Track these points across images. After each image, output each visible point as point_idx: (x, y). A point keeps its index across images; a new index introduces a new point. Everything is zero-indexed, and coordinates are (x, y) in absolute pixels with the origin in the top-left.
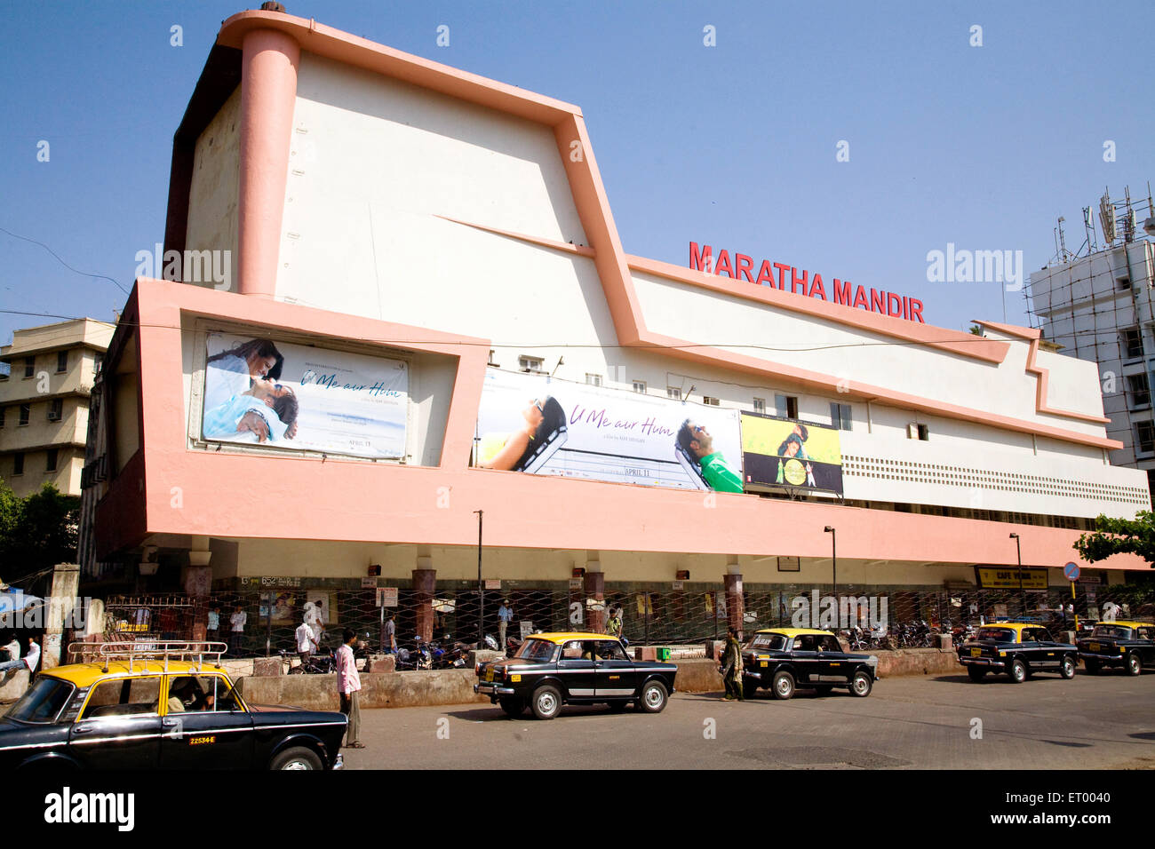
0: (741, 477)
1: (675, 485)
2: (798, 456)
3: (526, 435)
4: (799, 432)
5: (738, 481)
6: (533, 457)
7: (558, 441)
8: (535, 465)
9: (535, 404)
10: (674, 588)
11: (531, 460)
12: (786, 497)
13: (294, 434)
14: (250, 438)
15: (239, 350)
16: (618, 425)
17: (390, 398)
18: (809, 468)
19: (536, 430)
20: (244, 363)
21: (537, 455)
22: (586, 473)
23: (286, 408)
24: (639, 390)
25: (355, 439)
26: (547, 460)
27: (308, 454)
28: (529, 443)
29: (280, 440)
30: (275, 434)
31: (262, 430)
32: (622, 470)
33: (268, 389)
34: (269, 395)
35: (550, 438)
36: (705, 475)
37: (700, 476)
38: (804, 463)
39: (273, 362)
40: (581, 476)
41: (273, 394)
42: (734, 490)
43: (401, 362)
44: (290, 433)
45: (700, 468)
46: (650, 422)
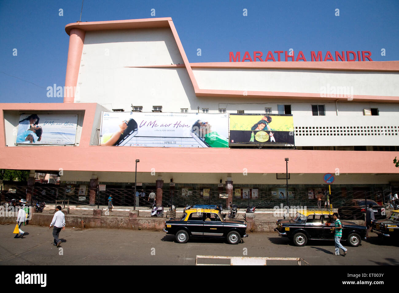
0: (228, 141)
1: (190, 146)
2: (265, 129)
3: (119, 133)
4: (266, 119)
5: (226, 143)
6: (122, 140)
7: (133, 134)
8: (123, 143)
9: (124, 122)
10: (219, 186)
11: (122, 141)
12: (257, 147)
13: (40, 140)
14: (28, 142)
15: (28, 118)
16: (162, 126)
17: (71, 126)
18: (271, 134)
19: (124, 131)
20: (29, 121)
21: (124, 140)
22: (145, 144)
23: (39, 132)
24: (205, 112)
25: (59, 139)
26: (129, 141)
27: (45, 145)
28: (121, 136)
29: (37, 142)
30: (35, 140)
31: (31, 140)
32: (163, 142)
33: (35, 128)
34: (35, 129)
35: (130, 133)
36: (207, 141)
37: (204, 142)
38: (268, 132)
39: (36, 120)
40: (143, 145)
41: (36, 129)
42: (223, 146)
43: (75, 115)
44: (39, 140)
45: (204, 139)
46: (178, 123)
